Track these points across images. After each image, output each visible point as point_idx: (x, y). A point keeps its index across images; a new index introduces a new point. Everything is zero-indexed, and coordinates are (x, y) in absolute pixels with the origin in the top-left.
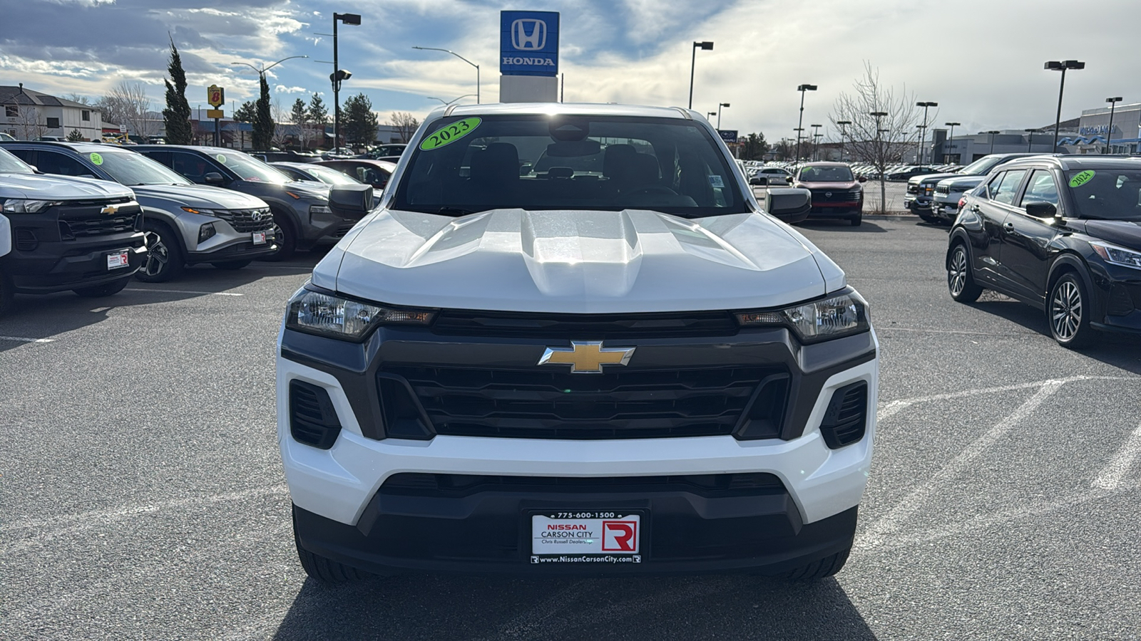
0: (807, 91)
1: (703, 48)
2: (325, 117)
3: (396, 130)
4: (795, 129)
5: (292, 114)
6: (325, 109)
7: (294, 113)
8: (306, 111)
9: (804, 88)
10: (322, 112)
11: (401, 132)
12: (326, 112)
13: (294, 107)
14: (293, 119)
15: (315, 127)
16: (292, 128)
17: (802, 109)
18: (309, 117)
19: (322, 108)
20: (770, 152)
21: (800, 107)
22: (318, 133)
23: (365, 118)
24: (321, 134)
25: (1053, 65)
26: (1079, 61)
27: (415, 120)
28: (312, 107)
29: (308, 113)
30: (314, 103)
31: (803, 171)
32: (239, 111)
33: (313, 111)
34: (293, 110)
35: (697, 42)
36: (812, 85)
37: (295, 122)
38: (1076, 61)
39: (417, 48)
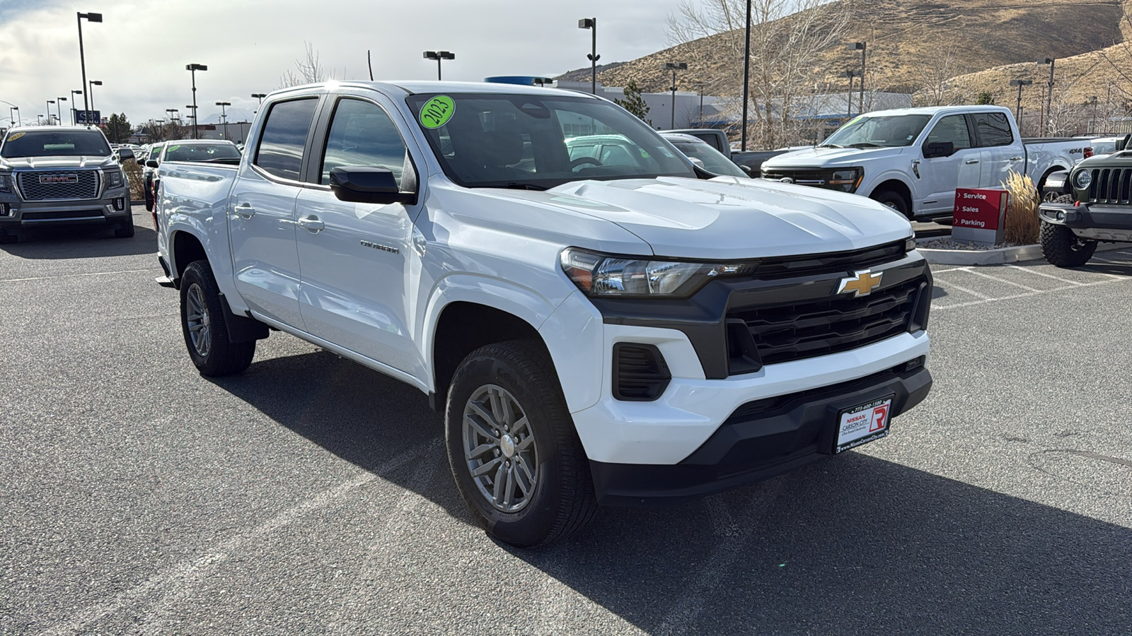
0: (197, 72)
1: (90, 20)
4: (188, 107)
9: (194, 67)
17: (194, 89)
20: (135, 134)
21: (192, 87)
25: (431, 55)
26: (450, 52)
31: (169, 151)
35: (82, 12)
36: (201, 64)
38: (448, 52)
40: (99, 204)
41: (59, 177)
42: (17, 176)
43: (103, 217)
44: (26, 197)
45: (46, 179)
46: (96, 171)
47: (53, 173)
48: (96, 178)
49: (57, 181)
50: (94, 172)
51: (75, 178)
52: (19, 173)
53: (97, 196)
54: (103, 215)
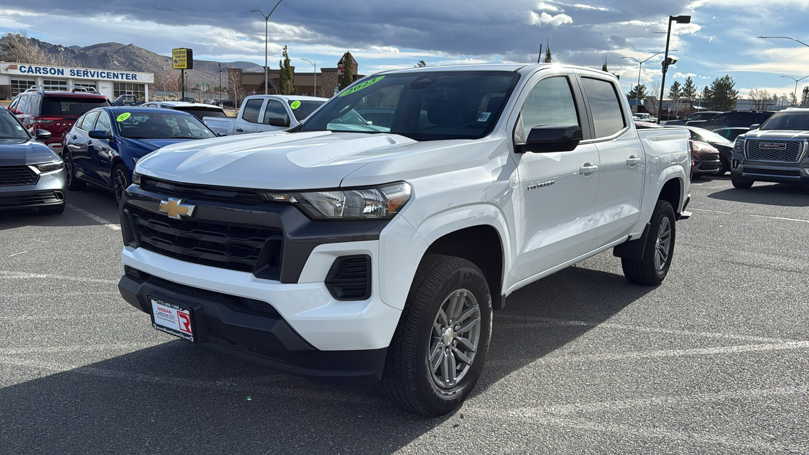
2: (694, 94)
3: (752, 102)
5: (670, 93)
6: (695, 88)
7: (671, 92)
8: (680, 90)
10: (692, 91)
11: (756, 104)
12: (695, 90)
13: (672, 87)
14: (670, 96)
15: (685, 101)
16: (667, 103)
18: (682, 95)
19: (693, 88)
22: (687, 106)
23: (727, 93)
24: (689, 106)
27: (775, 95)
28: (685, 87)
29: (682, 91)
30: (687, 84)
32: (632, 91)
33: (685, 90)
34: (671, 90)
37: (671, 98)
39: (762, 37)
40: (798, 167)
41: (772, 144)
42: (747, 142)
43: (799, 177)
44: (749, 157)
45: (763, 146)
46: (802, 142)
47: (769, 142)
48: (800, 147)
49: (770, 147)
50: (800, 143)
51: (784, 146)
52: (748, 140)
53: (797, 161)
54: (799, 176)
